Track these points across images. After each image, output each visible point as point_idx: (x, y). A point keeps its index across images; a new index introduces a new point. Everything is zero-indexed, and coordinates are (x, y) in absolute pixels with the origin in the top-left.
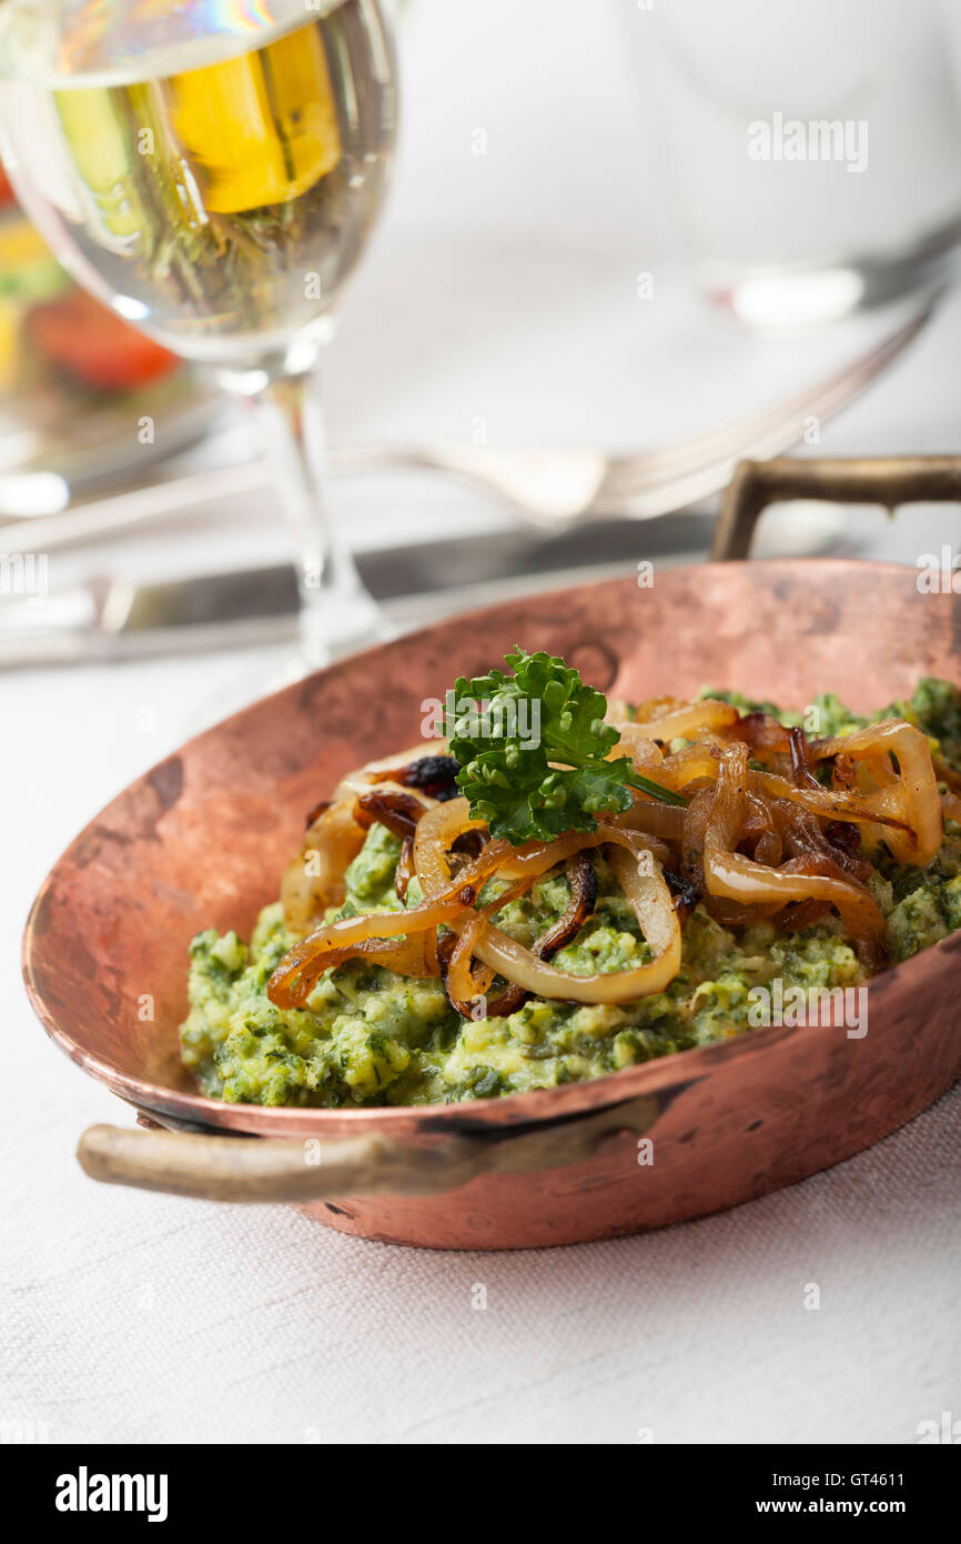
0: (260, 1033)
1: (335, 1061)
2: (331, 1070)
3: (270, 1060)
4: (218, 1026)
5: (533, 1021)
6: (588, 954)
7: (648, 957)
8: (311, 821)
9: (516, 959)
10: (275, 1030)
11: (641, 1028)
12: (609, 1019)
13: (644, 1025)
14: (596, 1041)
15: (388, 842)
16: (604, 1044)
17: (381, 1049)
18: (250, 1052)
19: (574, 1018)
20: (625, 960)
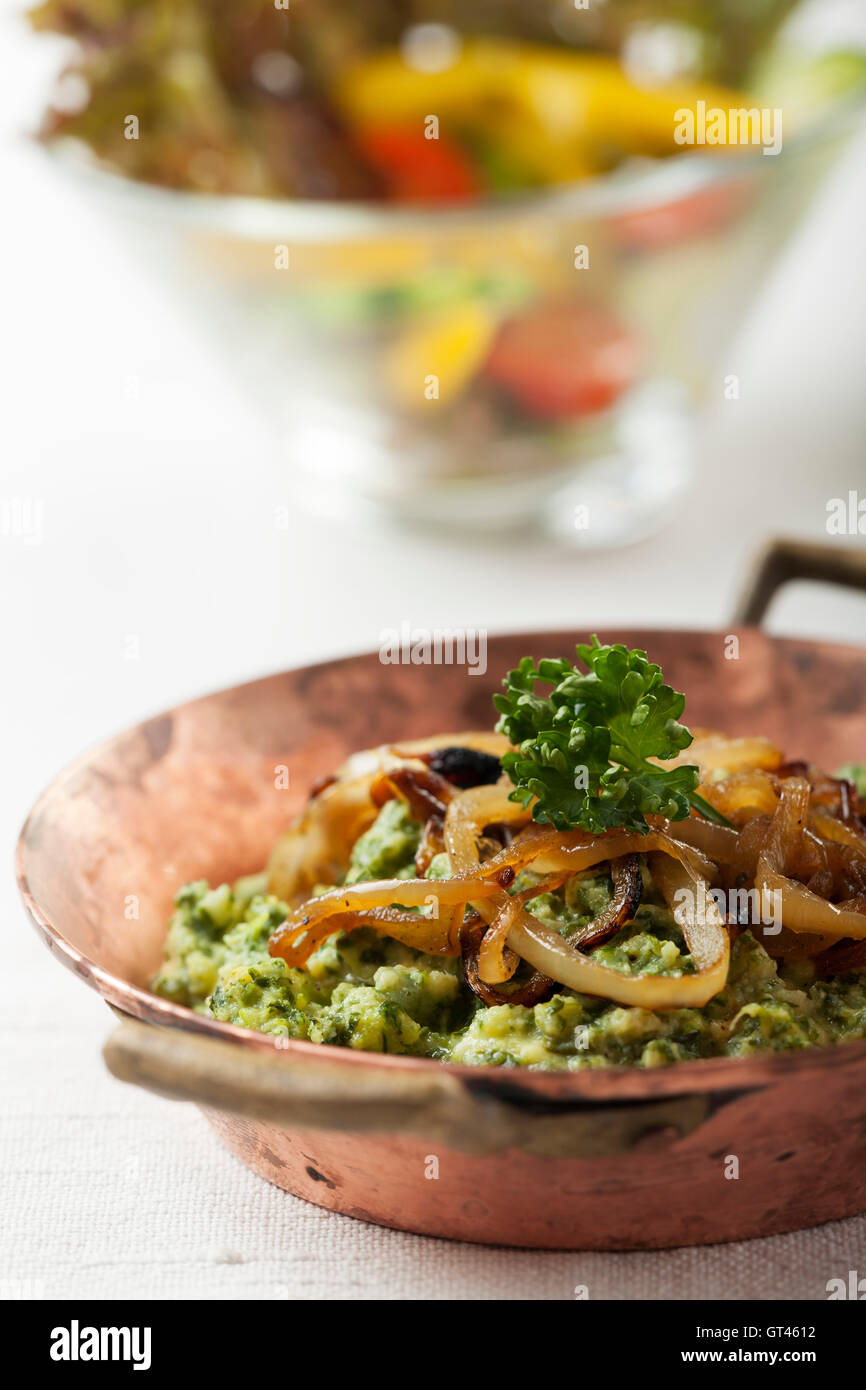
0: (263, 983)
1: (343, 1022)
2: (337, 1031)
3: (271, 1011)
4: (200, 979)
5: (560, 1012)
6: (625, 958)
7: (690, 969)
8: (316, 793)
9: (554, 946)
10: (279, 982)
11: (674, 1040)
12: (645, 1024)
13: (677, 1037)
14: (626, 1045)
15: (404, 824)
16: (633, 1050)
17: (394, 1017)
18: (251, 1000)
19: (605, 1017)
20: (665, 969)
